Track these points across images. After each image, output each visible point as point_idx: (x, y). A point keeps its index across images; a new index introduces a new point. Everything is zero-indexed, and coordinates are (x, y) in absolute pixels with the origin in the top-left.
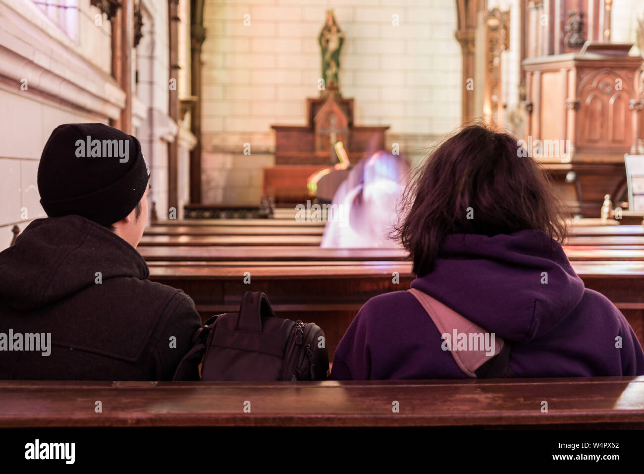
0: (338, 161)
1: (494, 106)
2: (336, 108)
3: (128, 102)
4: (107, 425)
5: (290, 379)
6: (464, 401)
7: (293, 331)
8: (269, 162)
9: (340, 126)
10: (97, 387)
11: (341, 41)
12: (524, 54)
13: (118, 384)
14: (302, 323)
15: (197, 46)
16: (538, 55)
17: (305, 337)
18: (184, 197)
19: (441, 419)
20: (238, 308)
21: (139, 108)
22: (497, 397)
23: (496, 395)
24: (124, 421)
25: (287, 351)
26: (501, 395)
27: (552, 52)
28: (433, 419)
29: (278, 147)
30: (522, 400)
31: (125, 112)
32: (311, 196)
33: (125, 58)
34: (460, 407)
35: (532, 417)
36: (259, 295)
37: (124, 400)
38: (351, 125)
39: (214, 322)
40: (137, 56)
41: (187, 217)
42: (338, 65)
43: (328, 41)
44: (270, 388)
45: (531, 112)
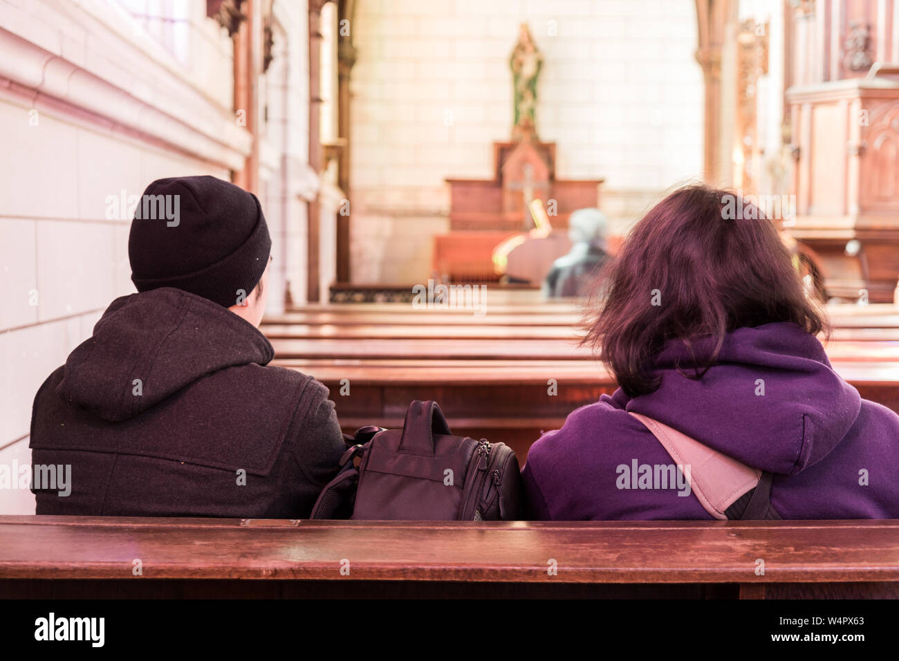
0: (534, 226)
1: (748, 152)
2: (533, 155)
3: (254, 146)
4: (235, 577)
5: (471, 518)
6: (713, 550)
7: (475, 452)
8: (442, 227)
9: (537, 177)
10: (220, 526)
11: (540, 64)
12: (788, 81)
13: (248, 523)
14: (488, 443)
15: (345, 72)
16: (808, 82)
17: (491, 462)
18: (328, 275)
19: (681, 574)
20: (401, 423)
21: (269, 155)
22: (758, 545)
23: (757, 543)
24: (257, 572)
25: (467, 480)
26: (764, 542)
27: (827, 78)
28: (670, 573)
29: (454, 208)
30: (792, 549)
31: (249, 161)
32: (497, 273)
33: (250, 88)
34: (707, 558)
35: (806, 573)
36: (430, 405)
37: (256, 544)
38: (552, 177)
39: (370, 440)
40: (267, 86)
41: (332, 300)
42: (534, 95)
43: (521, 64)
44: (450, 530)
45: (798, 160)
